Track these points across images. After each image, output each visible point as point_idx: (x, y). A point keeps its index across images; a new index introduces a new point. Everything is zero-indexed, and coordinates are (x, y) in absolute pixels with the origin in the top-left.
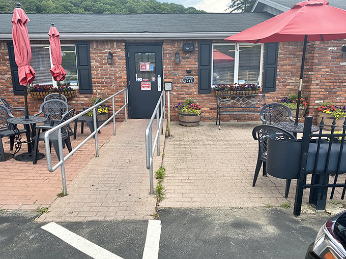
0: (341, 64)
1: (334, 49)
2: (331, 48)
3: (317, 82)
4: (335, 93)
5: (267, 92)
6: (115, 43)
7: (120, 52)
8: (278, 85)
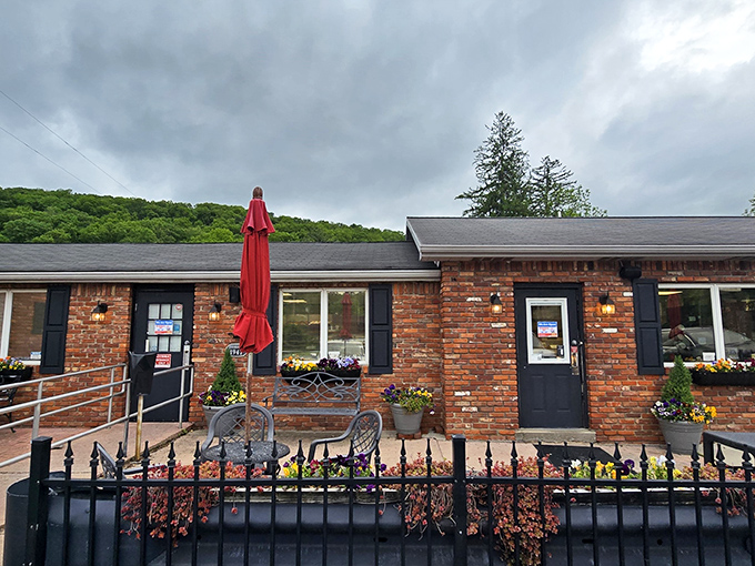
0: (493, 325)
1: (476, 299)
2: (472, 299)
3: (454, 357)
4: (490, 377)
5: (378, 374)
6: (114, 288)
7: (122, 303)
8: (398, 362)
